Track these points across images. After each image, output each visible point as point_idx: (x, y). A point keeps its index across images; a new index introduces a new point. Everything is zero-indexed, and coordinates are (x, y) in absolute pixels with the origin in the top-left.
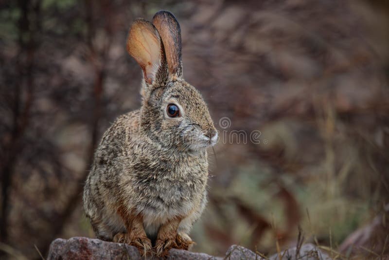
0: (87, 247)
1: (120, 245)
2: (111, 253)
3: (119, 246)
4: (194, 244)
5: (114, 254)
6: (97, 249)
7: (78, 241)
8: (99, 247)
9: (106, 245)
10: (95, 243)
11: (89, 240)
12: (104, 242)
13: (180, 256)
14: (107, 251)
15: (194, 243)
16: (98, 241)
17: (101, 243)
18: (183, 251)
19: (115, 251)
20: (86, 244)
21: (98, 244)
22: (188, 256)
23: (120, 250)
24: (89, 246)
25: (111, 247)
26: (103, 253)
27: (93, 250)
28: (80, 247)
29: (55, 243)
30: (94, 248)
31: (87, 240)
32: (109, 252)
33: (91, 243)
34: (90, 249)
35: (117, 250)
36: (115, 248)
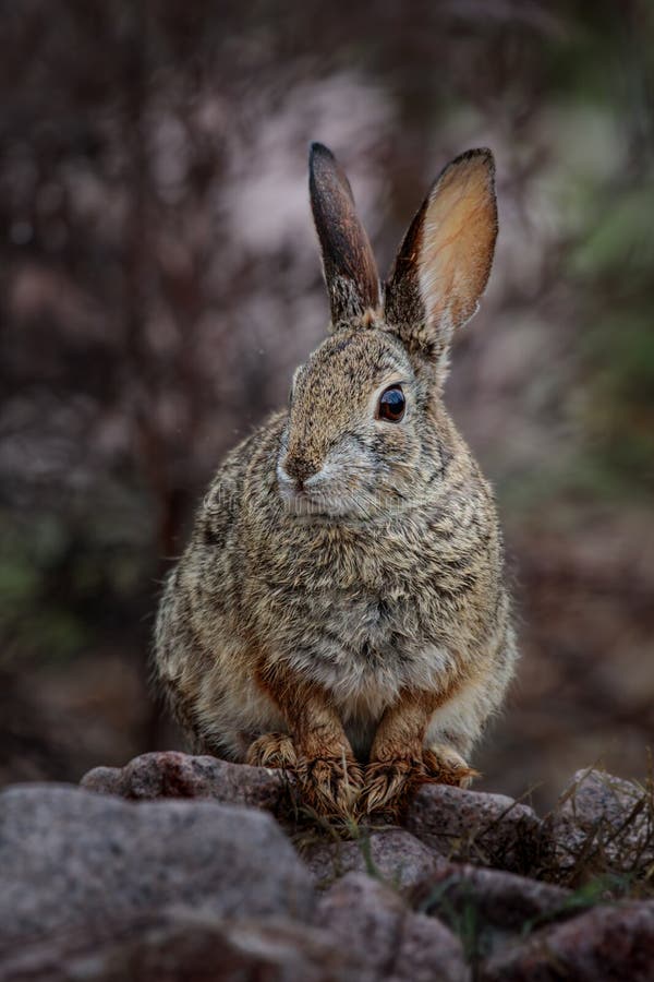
0: (180, 777)
1: (270, 772)
2: (247, 795)
3: (267, 774)
4: (474, 776)
5: (254, 795)
6: (208, 782)
7: (154, 765)
8: (213, 777)
9: (231, 771)
10: (201, 767)
11: (185, 760)
12: (225, 764)
13: (437, 801)
14: (236, 788)
15: (473, 772)
16: (209, 761)
17: (218, 766)
18: (444, 788)
19: (258, 788)
20: (177, 768)
21: (210, 769)
22: (456, 799)
23: (268, 784)
24: (184, 775)
25: (247, 778)
26: (226, 792)
27: (196, 785)
28: (161, 777)
29: (91, 779)
30: (199, 779)
31: (178, 758)
32: (241, 791)
33: (190, 766)
34: (188, 782)
35: (263, 785)
36: (255, 781)
